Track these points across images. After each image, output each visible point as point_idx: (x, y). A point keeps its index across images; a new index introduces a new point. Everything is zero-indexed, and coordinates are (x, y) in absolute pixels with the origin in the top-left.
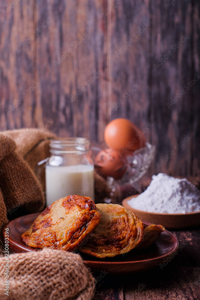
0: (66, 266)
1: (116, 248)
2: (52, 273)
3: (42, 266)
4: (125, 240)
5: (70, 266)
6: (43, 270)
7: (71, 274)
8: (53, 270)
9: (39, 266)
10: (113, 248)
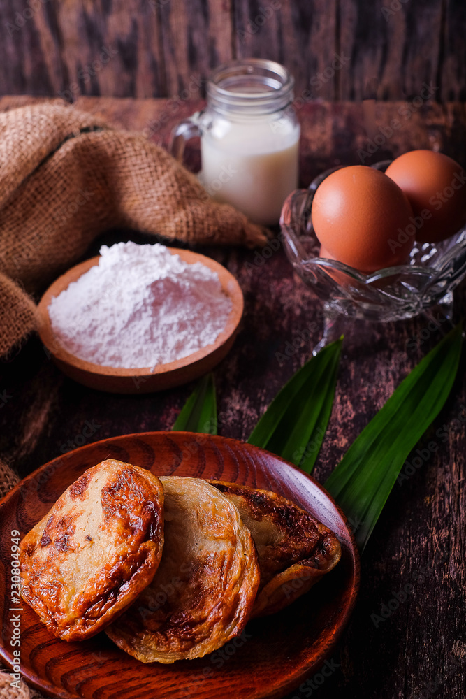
1: (181, 641)
4: (205, 626)
10: (175, 641)
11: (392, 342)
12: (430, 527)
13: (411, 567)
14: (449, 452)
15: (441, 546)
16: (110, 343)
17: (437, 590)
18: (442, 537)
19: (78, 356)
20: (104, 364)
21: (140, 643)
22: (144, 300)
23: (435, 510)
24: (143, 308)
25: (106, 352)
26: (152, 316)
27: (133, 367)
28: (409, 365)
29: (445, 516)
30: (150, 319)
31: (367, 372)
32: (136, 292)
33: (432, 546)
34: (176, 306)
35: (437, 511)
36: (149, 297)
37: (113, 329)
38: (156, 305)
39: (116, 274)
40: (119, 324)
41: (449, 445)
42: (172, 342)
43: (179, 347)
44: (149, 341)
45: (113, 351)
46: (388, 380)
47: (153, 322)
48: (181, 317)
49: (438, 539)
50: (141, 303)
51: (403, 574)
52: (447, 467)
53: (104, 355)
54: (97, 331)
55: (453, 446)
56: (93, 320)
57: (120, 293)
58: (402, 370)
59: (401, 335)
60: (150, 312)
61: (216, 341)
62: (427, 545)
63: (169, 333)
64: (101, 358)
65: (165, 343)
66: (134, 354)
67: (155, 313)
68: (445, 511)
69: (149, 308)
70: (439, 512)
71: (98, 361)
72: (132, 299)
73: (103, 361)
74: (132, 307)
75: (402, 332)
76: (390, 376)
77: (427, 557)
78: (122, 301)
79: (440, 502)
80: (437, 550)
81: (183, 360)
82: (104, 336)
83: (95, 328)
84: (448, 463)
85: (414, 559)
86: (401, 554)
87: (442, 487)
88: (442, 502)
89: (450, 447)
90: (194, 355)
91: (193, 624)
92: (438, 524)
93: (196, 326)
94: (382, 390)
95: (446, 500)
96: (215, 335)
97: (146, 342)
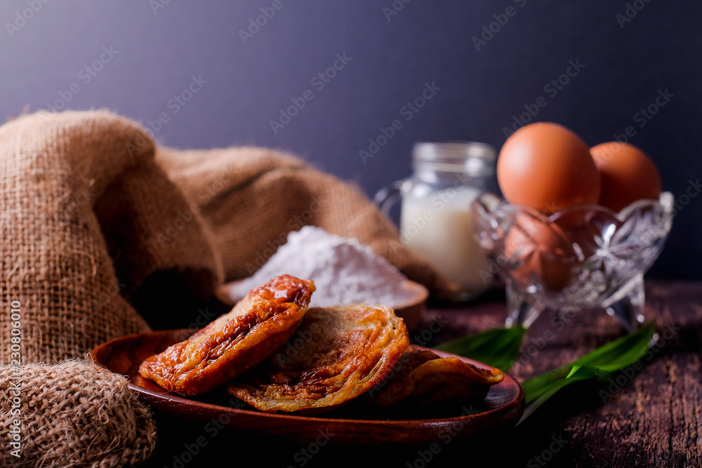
0: (83, 400)
1: (309, 392)
2: (53, 411)
3: (36, 394)
4: (339, 378)
5: (93, 399)
6: (39, 404)
7: (88, 417)
8: (56, 405)
9: (32, 395)
10: (302, 392)
21: (263, 395)
22: (327, 261)
26: (333, 275)
32: (319, 254)
36: (333, 258)
42: (349, 298)
48: (362, 281)
50: (323, 263)
60: (331, 271)
63: (347, 291)
67: (336, 274)
69: (330, 268)
91: (326, 375)
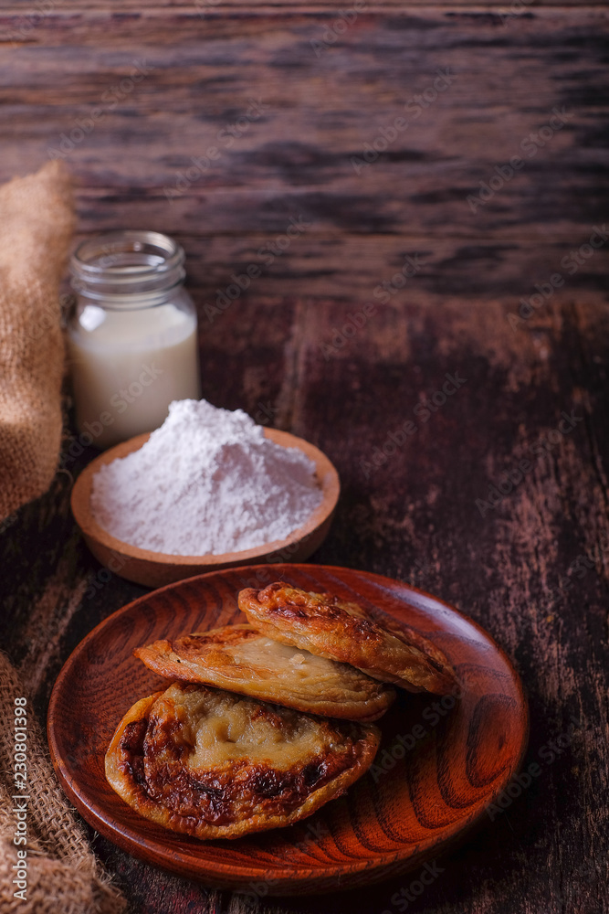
11: (509, 578)
12: (583, 805)
13: (561, 857)
14: (598, 711)
15: (600, 829)
16: (153, 522)
17: (601, 885)
18: (601, 817)
19: (113, 534)
20: (142, 547)
22: (204, 470)
23: (587, 783)
24: (201, 481)
25: (147, 532)
26: (211, 493)
27: (175, 554)
28: (534, 605)
29: (601, 790)
30: (209, 496)
31: (478, 615)
32: (196, 459)
33: (587, 829)
34: (243, 485)
35: (590, 785)
36: (210, 466)
37: (160, 504)
38: (217, 478)
39: (178, 437)
40: (169, 498)
41: (597, 702)
42: (230, 528)
43: (237, 536)
44: (202, 524)
45: (155, 531)
46: (507, 624)
47: (210, 501)
48: (249, 499)
49: (595, 821)
50: (200, 473)
51: (552, 866)
52: (598, 729)
53: (143, 537)
54: (141, 506)
55: (603, 704)
56: (139, 491)
57: (177, 460)
58: (525, 612)
59: (519, 569)
60: (209, 487)
61: (288, 537)
62: (581, 828)
63: (229, 517)
64: (139, 540)
65: (221, 529)
66: (181, 538)
67: (216, 488)
68: (600, 785)
69: (208, 481)
70: (593, 786)
71: (135, 542)
72: (189, 468)
73: (141, 543)
74: (187, 477)
75: (521, 565)
76: (510, 620)
77: (582, 844)
78: (177, 470)
79: (593, 773)
80: (595, 834)
81: (240, 553)
82: (149, 512)
83: (140, 502)
84: (598, 725)
85: (564, 847)
86: (546, 840)
87: (594, 755)
88: (595, 774)
89: (600, 705)
90: (256, 549)
92: (594, 802)
93: (266, 515)
94: (500, 636)
95: (601, 771)
96: (289, 530)
97: (198, 524)
